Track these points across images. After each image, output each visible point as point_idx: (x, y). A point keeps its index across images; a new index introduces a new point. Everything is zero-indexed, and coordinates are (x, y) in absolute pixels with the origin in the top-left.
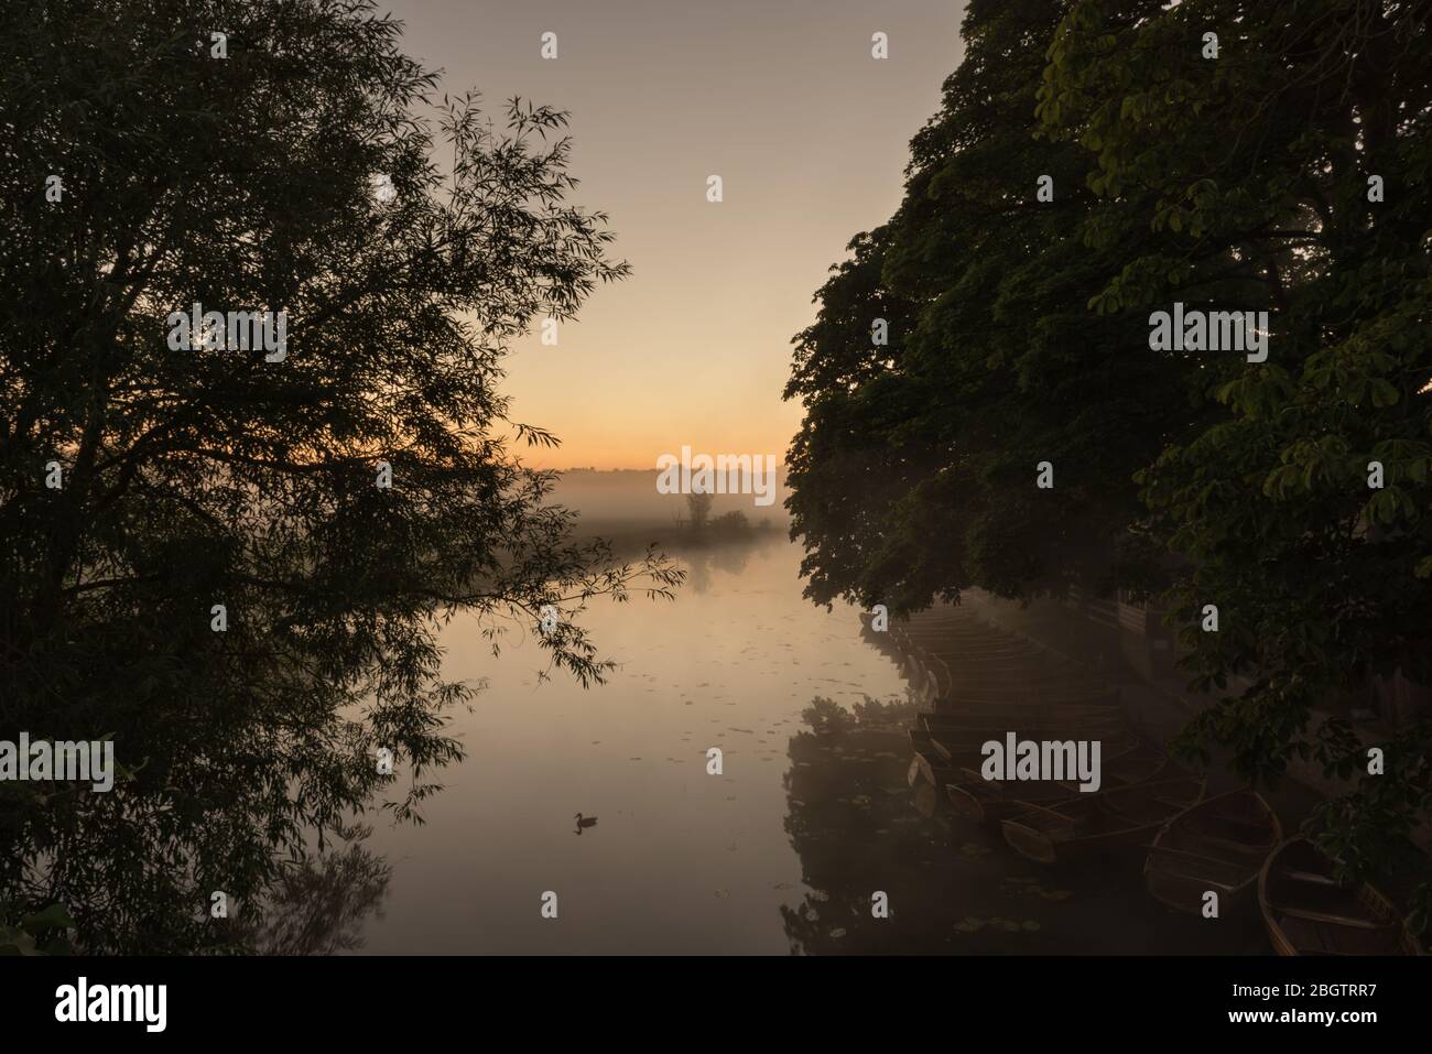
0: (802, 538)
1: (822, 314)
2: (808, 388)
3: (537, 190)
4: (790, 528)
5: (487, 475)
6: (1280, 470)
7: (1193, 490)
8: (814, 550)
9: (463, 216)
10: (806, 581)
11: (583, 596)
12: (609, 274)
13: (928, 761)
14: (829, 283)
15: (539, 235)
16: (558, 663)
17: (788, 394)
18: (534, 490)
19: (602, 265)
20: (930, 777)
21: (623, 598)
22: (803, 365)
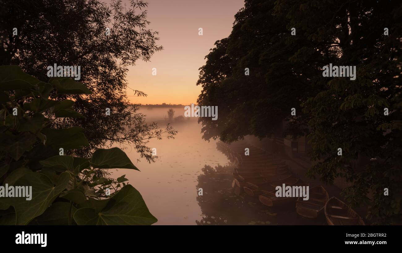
0: (201, 123)
1: (207, 62)
2: (203, 82)
3: (138, 25)
4: (198, 120)
5: (121, 105)
6: (345, 102)
7: (317, 109)
8: (205, 126)
9: (116, 31)
10: (203, 134)
11: (149, 138)
12: (158, 49)
13: (238, 181)
14: (210, 54)
15: (138, 38)
16: (142, 157)
17: (198, 84)
18: (134, 109)
19: (155, 47)
20: (239, 185)
21: (160, 139)
22: (202, 76)
